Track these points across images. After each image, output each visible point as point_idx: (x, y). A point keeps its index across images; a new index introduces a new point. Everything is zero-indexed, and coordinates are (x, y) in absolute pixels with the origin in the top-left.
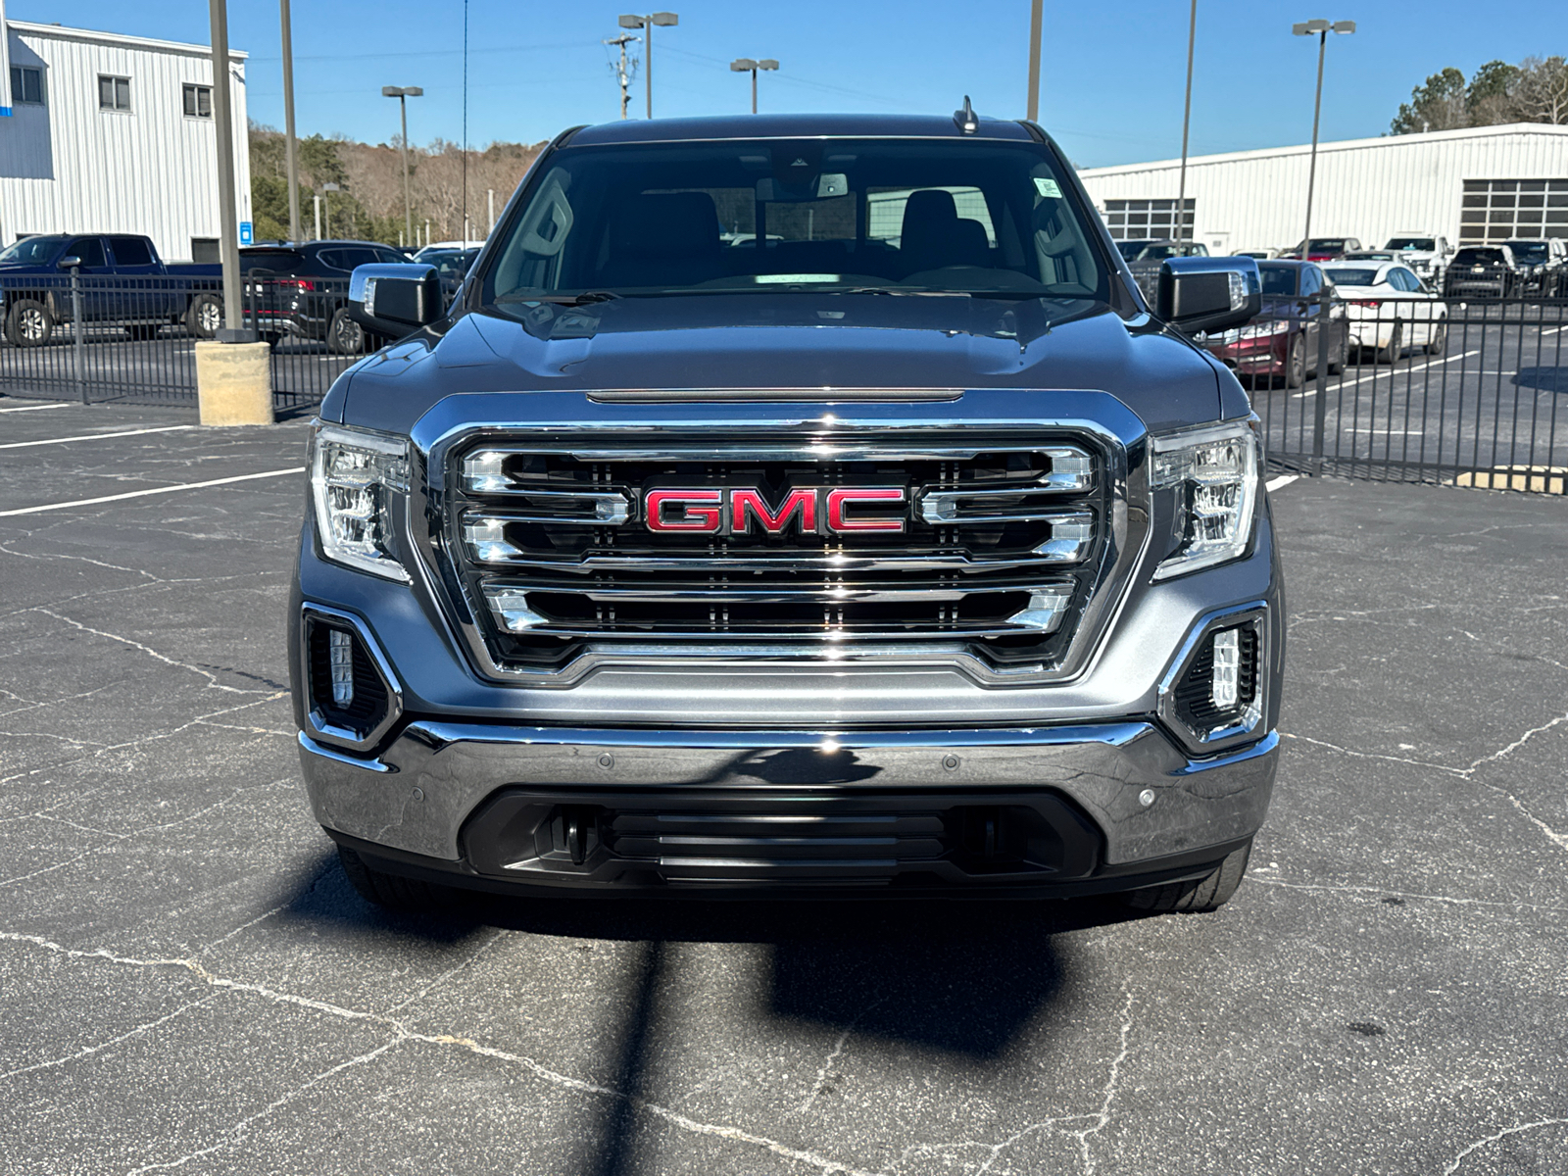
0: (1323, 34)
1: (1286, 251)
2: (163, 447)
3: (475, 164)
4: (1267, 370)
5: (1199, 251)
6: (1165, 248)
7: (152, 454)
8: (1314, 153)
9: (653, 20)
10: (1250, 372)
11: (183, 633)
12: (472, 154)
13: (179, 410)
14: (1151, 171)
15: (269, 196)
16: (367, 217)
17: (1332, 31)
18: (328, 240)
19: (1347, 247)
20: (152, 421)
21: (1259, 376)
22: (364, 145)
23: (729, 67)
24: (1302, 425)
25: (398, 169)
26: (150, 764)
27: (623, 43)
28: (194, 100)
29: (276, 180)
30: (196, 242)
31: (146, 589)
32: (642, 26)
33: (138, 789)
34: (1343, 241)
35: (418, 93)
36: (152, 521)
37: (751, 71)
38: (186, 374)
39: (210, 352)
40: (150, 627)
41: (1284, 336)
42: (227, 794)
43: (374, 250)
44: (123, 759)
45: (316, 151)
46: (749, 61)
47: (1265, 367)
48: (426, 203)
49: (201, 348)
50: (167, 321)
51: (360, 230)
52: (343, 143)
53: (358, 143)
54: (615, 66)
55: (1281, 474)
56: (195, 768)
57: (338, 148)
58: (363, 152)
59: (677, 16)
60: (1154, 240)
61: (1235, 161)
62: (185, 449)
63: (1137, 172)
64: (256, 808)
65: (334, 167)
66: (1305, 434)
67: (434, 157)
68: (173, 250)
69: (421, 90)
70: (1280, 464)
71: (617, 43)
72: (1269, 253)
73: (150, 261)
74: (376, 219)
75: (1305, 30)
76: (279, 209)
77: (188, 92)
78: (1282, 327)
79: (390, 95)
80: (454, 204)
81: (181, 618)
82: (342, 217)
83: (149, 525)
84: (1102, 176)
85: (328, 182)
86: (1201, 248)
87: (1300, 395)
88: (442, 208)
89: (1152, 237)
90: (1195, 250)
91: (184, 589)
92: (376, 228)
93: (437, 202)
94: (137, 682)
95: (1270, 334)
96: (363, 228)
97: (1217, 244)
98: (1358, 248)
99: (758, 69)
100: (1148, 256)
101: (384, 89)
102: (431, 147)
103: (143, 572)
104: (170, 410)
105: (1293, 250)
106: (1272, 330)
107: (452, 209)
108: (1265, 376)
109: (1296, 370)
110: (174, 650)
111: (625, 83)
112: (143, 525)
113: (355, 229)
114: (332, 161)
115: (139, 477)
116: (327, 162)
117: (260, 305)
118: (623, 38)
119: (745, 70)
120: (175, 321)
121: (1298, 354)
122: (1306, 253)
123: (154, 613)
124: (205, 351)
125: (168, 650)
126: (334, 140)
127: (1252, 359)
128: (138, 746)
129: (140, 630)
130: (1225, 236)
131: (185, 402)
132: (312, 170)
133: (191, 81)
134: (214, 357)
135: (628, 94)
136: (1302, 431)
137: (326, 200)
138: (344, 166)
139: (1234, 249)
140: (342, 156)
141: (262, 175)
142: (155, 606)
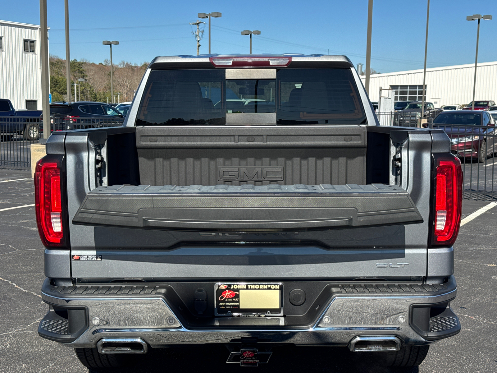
0: (479, 20)
1: (464, 105)
2: (16, 188)
3: (137, 71)
4: (470, 155)
5: (430, 106)
6: (416, 105)
7: (12, 191)
8: (476, 67)
9: (211, 15)
10: (463, 156)
11: (29, 276)
12: (136, 67)
13: (22, 172)
14: (408, 74)
15: (55, 83)
16: (94, 91)
17: (482, 19)
18: (80, 102)
19: (490, 104)
20: (11, 176)
21: (467, 158)
22: (93, 63)
23: (241, 33)
24: (493, 179)
25: (107, 73)
26: (17, 344)
27: (198, 24)
28: (28, 46)
29: (58, 77)
30: (27, 102)
31: (12, 254)
32: (207, 17)
33: (12, 357)
34: (488, 102)
35: (117, 43)
36: (13, 222)
37: (250, 35)
38: (26, 156)
39: (37, 148)
40: (15, 273)
41: (477, 141)
42: (53, 360)
43: (101, 105)
44: (5, 341)
45: (75, 66)
46: (249, 31)
47: (470, 154)
48: (118, 86)
49: (33, 146)
50: (15, 134)
51: (91, 97)
52: (85, 63)
53: (91, 63)
54: (195, 33)
55: (491, 201)
56: (37, 346)
57: (83, 65)
58: (93, 66)
59: (221, 13)
60: (409, 101)
61: (442, 70)
62: (26, 189)
63: (403, 75)
64: (67, 368)
65: (81, 72)
66: (494, 183)
67: (121, 68)
68: (19, 105)
69: (118, 42)
70: (491, 197)
71: (196, 24)
72: (457, 106)
73: (10, 110)
74: (98, 93)
75: (471, 18)
76: (59, 88)
77: (26, 43)
78: (476, 138)
79: (106, 44)
80: (129, 87)
81: (27, 268)
82: (84, 91)
83: (12, 224)
84: (389, 76)
85: (79, 78)
86: (431, 104)
87: (485, 166)
88: (124, 88)
89: (409, 100)
90: (428, 105)
91: (29, 254)
92: (98, 96)
93: (122, 86)
94: (9, 301)
95: (471, 140)
96: (92, 95)
97: (436, 103)
98: (493, 105)
99: (252, 34)
100: (410, 108)
101: (104, 41)
102: (120, 64)
103: (10, 246)
104: (18, 171)
105: (467, 105)
106: (472, 139)
107: (128, 88)
108: (470, 158)
109: (482, 155)
110: (25, 284)
111: (198, 39)
112: (9, 224)
113: (89, 96)
114: (81, 70)
115: (7, 201)
116: (79, 70)
117: (57, 127)
118: (198, 22)
119: (247, 34)
120: (19, 133)
121: (483, 149)
122: (473, 107)
123: (16, 266)
124: (35, 148)
125: (23, 284)
126: (82, 62)
127: (464, 151)
128: (11, 334)
129: (10, 274)
130: (439, 99)
131: (25, 168)
132: (73, 73)
133: (27, 38)
134: (38, 150)
135: (200, 44)
136: (493, 181)
137: (79, 86)
138: (85, 72)
139: (443, 105)
140: (85, 68)
141: (53, 75)
142: (16, 262)
